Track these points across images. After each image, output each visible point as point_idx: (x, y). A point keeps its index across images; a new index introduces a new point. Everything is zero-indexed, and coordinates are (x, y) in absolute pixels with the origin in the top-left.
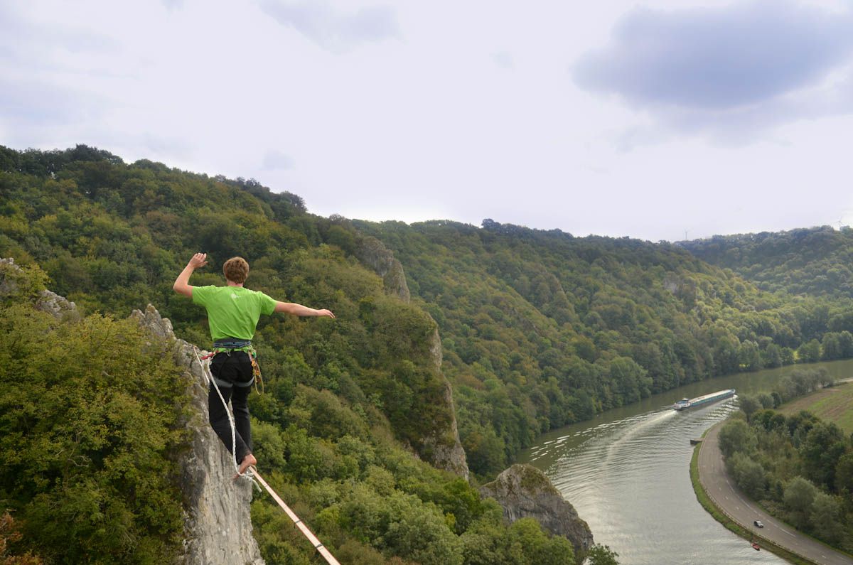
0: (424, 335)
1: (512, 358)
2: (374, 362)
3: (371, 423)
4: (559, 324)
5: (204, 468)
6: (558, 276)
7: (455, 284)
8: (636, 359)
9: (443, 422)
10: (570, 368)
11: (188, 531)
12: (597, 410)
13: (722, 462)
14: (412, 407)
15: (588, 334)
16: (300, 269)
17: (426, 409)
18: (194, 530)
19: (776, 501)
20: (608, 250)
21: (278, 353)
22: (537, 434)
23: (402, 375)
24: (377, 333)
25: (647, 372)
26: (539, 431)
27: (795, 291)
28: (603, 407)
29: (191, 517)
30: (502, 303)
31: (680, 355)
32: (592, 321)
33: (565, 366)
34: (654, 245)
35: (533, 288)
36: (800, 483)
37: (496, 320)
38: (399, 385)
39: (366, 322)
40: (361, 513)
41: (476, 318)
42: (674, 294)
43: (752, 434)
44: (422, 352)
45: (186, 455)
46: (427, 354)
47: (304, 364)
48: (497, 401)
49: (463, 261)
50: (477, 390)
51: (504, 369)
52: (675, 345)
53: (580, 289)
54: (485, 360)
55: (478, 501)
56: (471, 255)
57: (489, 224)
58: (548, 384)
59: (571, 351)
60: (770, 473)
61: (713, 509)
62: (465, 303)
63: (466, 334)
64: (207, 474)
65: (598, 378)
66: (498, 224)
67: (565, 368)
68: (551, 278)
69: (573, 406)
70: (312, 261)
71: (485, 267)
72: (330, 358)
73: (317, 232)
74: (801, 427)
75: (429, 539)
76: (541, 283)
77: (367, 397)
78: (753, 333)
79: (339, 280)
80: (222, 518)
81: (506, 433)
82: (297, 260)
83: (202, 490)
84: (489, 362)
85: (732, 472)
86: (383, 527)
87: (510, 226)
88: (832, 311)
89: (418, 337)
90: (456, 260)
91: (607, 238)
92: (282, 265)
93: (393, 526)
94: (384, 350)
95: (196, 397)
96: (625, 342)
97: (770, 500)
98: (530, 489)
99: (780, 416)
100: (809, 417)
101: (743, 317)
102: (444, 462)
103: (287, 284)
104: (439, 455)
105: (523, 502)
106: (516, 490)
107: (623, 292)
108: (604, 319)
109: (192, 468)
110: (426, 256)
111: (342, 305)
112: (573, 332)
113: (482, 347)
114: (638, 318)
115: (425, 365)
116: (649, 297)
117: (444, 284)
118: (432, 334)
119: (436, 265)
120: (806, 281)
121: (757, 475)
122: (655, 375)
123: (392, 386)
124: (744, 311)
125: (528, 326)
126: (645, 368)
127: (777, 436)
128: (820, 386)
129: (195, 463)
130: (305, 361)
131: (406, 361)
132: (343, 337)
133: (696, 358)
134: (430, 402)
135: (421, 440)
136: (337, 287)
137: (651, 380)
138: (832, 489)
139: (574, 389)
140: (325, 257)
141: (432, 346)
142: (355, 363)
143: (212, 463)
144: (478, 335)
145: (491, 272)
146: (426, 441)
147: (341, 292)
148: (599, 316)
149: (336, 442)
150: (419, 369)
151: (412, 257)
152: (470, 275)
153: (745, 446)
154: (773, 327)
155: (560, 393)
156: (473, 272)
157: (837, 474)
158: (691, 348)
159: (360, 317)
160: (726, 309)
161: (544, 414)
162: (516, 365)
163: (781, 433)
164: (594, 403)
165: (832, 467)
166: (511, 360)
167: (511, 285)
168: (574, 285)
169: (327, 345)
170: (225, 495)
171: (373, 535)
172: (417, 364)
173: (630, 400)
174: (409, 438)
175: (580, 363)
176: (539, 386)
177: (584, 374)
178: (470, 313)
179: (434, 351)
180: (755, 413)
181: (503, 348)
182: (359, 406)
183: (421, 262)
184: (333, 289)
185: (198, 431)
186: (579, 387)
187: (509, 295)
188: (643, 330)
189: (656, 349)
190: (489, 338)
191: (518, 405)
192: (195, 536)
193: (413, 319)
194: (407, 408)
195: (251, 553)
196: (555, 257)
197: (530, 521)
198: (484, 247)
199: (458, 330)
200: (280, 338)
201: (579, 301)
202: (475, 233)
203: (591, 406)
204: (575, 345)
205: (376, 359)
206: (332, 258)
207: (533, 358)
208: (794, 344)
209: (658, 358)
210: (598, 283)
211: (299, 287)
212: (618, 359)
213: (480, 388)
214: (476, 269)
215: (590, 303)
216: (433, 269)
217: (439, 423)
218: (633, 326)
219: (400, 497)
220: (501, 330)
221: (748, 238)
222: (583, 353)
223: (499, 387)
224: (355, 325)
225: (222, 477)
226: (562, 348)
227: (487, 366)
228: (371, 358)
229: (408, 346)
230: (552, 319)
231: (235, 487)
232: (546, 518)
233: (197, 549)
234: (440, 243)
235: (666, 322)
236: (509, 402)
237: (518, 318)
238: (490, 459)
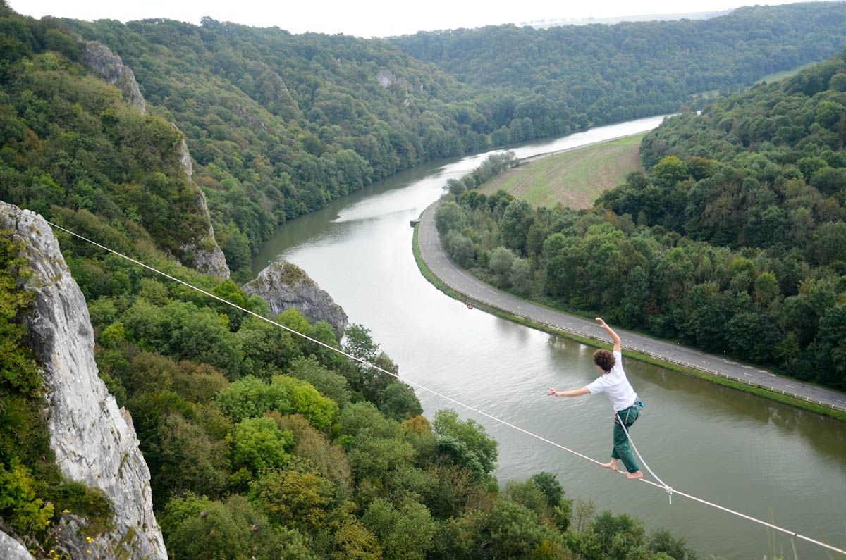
0: (172, 146)
1: (245, 157)
2: (125, 176)
3: (133, 237)
4: (285, 121)
5: (51, 325)
6: (280, 74)
7: (180, 85)
8: (358, 151)
9: (200, 229)
10: (300, 162)
11: (46, 385)
12: (327, 200)
13: (438, 239)
14: (169, 218)
15: (313, 130)
16: (28, 82)
17: (182, 218)
18: (52, 383)
19: (483, 267)
20: (325, 46)
21: (23, 175)
22: (274, 226)
23: (155, 187)
24: (124, 147)
25: (367, 162)
26: (276, 223)
27: (487, 82)
28: (332, 197)
29: (47, 372)
30: (230, 103)
31: (395, 145)
32: (315, 117)
33: (295, 161)
34: (367, 41)
35: (258, 86)
36: (502, 252)
37: (226, 121)
38: (154, 197)
39: (111, 136)
40: (144, 325)
41: (206, 119)
42: (387, 88)
43: (461, 212)
44: (172, 162)
45: (30, 315)
46: (177, 165)
47: (53, 184)
48: (236, 199)
49: (187, 61)
50: (216, 191)
51: (238, 168)
52: (391, 136)
53: (302, 86)
54: (219, 160)
55: (246, 300)
56: (193, 56)
57: (209, 23)
58: (281, 179)
59: (299, 146)
60: (478, 245)
61: (434, 279)
62: (193, 105)
63: (197, 136)
64: (56, 331)
65: (325, 171)
66: (217, 22)
67: (295, 163)
68: (274, 76)
69: (303, 198)
70: (41, 73)
71: (209, 67)
72: (78, 176)
73: (32, 36)
74: (499, 204)
75: (212, 341)
76: (265, 82)
77: (124, 212)
78: (455, 122)
79: (73, 93)
80: (75, 368)
81: (248, 229)
82: (22, 73)
83: (53, 346)
84: (224, 162)
85: (447, 246)
86: (167, 336)
87: (229, 24)
88: (517, 100)
89: (166, 147)
90: (178, 61)
91: (322, 35)
92: (6, 77)
93: (176, 333)
94: (134, 163)
95: (31, 259)
96: (347, 136)
97: (478, 267)
98: (289, 283)
99: (483, 195)
100: (505, 194)
101: (446, 108)
102: (206, 266)
103: (16, 99)
104: (200, 260)
105: (284, 295)
106: (277, 285)
107: (342, 88)
108: (326, 114)
109: (38, 327)
110: (146, 57)
111: (83, 119)
112: (299, 128)
113: (215, 148)
114: (357, 112)
115: (177, 175)
116: (366, 92)
117: (169, 86)
118: (179, 144)
119: (159, 66)
120: (497, 73)
121: (468, 248)
122: (375, 164)
123: (146, 199)
124: (446, 102)
125: (257, 124)
126: (366, 159)
127: (480, 213)
128: (509, 166)
129: (40, 322)
130: (54, 181)
131: (158, 173)
132: (90, 153)
133: (410, 147)
134: (186, 211)
135: (181, 247)
136: (73, 100)
137: (371, 169)
138: (524, 254)
139: (304, 182)
140: (54, 69)
141: (180, 156)
142: (105, 179)
143: (58, 320)
144: (209, 136)
145: (215, 72)
146: (186, 248)
147: (77, 105)
148: (321, 112)
149: (102, 259)
150: (172, 179)
151: (132, 58)
152: (194, 75)
153: (457, 224)
154: (471, 116)
155: (292, 186)
156: (197, 72)
157: (528, 242)
158: (405, 138)
159: (104, 131)
160: (431, 100)
161: (279, 208)
162: (249, 163)
163: (483, 211)
164: (323, 193)
165: (524, 236)
166: (244, 159)
167: (237, 84)
168: (296, 83)
169: (73, 163)
170: (73, 346)
171: (158, 343)
172: (168, 175)
173: (355, 188)
174: (170, 247)
175: (309, 158)
176: (273, 182)
177: (313, 168)
178: (198, 114)
179: (183, 161)
180: (462, 195)
181: (235, 148)
182: (116, 221)
183: (143, 64)
184: (69, 103)
185: (40, 291)
186: (309, 180)
187: (234, 95)
188: (361, 123)
189: (374, 140)
190: (221, 138)
191: (256, 202)
192: (54, 388)
193: (160, 131)
194: (164, 218)
195: (101, 392)
196: (276, 55)
197: (293, 311)
198: (205, 46)
199: (190, 132)
200: (21, 159)
201: (301, 97)
202: (195, 31)
203: (321, 197)
204: (303, 141)
205: (127, 173)
206: (62, 69)
207: (264, 155)
208: (488, 130)
209: (377, 149)
210: (319, 79)
211: (30, 102)
212: (342, 152)
213: (218, 188)
214: (200, 69)
215: (312, 99)
216: (157, 70)
217: (196, 230)
218: (352, 120)
219: (178, 305)
220: (231, 130)
221: (447, 33)
222: (310, 147)
223: (236, 186)
224: (99, 140)
225: (68, 331)
226: (291, 144)
227: (221, 166)
228: (121, 172)
229: (158, 158)
230: (278, 117)
231: (80, 338)
232: (306, 306)
233: (59, 401)
234: (160, 43)
235: (381, 115)
236: (248, 199)
237: (246, 118)
238: (238, 255)
